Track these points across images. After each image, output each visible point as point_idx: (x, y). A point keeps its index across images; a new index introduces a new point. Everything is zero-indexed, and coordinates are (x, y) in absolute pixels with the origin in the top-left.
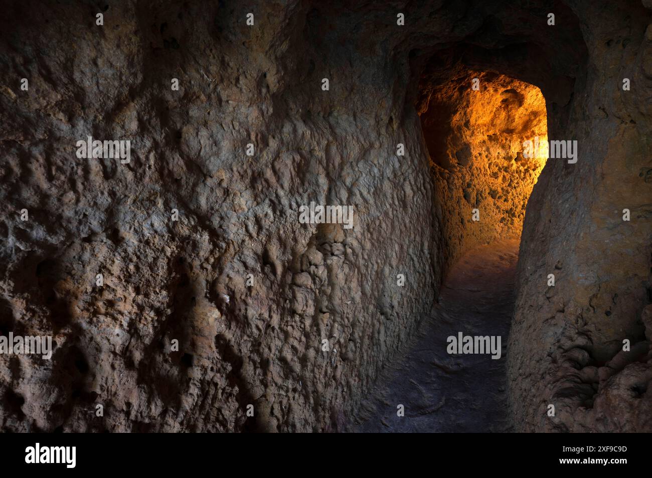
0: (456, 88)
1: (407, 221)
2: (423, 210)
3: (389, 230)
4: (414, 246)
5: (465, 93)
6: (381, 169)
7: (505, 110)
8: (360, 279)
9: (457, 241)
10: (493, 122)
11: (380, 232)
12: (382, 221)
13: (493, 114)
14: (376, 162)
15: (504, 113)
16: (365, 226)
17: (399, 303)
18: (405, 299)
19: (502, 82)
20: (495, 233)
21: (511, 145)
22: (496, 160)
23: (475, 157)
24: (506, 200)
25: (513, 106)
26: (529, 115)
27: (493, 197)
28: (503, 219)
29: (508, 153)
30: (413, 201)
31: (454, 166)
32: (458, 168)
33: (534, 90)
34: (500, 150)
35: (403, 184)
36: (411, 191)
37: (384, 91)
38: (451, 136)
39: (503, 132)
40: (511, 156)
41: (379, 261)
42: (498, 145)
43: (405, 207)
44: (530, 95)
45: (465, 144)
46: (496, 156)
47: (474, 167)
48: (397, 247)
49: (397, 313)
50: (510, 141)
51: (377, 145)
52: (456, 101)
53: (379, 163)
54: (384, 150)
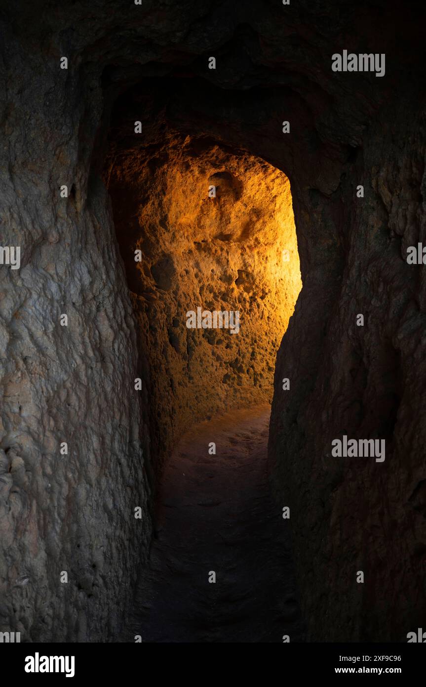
0: (145, 161)
1: (109, 389)
2: (128, 366)
3: (83, 410)
4: (122, 436)
5: (159, 172)
6: (63, 285)
7: (215, 204)
8: (42, 522)
9: (168, 419)
10: (200, 222)
11: (68, 414)
12: (71, 391)
13: (199, 209)
14: (52, 272)
15: (215, 209)
16: (44, 404)
17: (105, 554)
18: (113, 544)
19: (214, 158)
20: (218, 402)
21: (230, 259)
22: (210, 282)
23: (182, 276)
24: (228, 346)
25: (226, 198)
26: (249, 214)
27: (210, 342)
28: (227, 376)
29: (225, 272)
30: (114, 349)
31: (152, 291)
32: (158, 294)
33: (256, 177)
34: (214, 267)
35: (95, 317)
36: (110, 330)
37: (65, 131)
38: (141, 239)
39: (216, 238)
40: (230, 276)
41: (70, 475)
42: (211, 259)
43: (103, 359)
44: (250, 183)
45: (164, 255)
46: (209, 276)
47: (180, 292)
48: (95, 442)
49: (103, 577)
50: (228, 253)
51: (53, 236)
52: (146, 183)
53: (57, 274)
54: (64, 249)
